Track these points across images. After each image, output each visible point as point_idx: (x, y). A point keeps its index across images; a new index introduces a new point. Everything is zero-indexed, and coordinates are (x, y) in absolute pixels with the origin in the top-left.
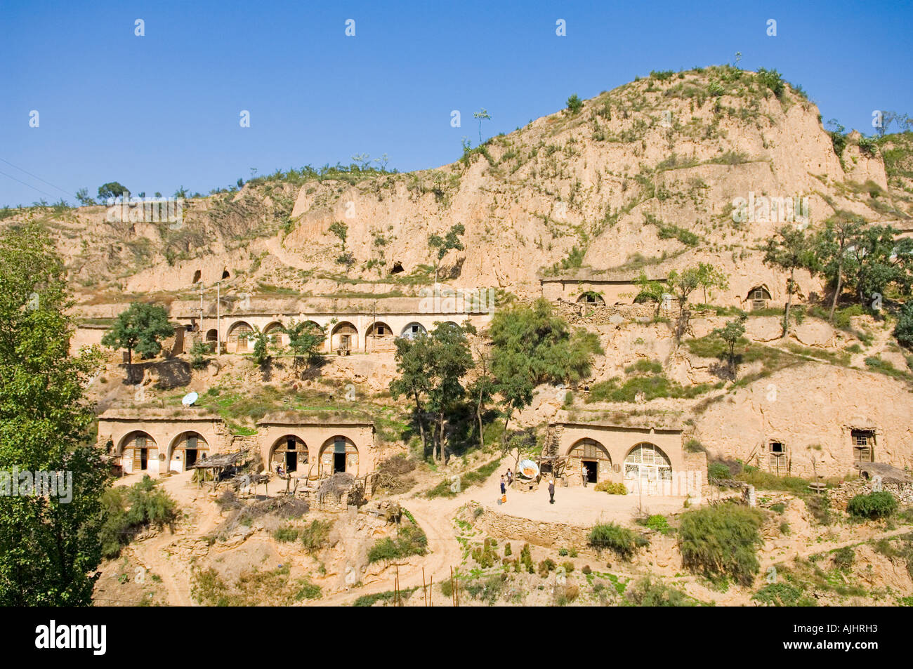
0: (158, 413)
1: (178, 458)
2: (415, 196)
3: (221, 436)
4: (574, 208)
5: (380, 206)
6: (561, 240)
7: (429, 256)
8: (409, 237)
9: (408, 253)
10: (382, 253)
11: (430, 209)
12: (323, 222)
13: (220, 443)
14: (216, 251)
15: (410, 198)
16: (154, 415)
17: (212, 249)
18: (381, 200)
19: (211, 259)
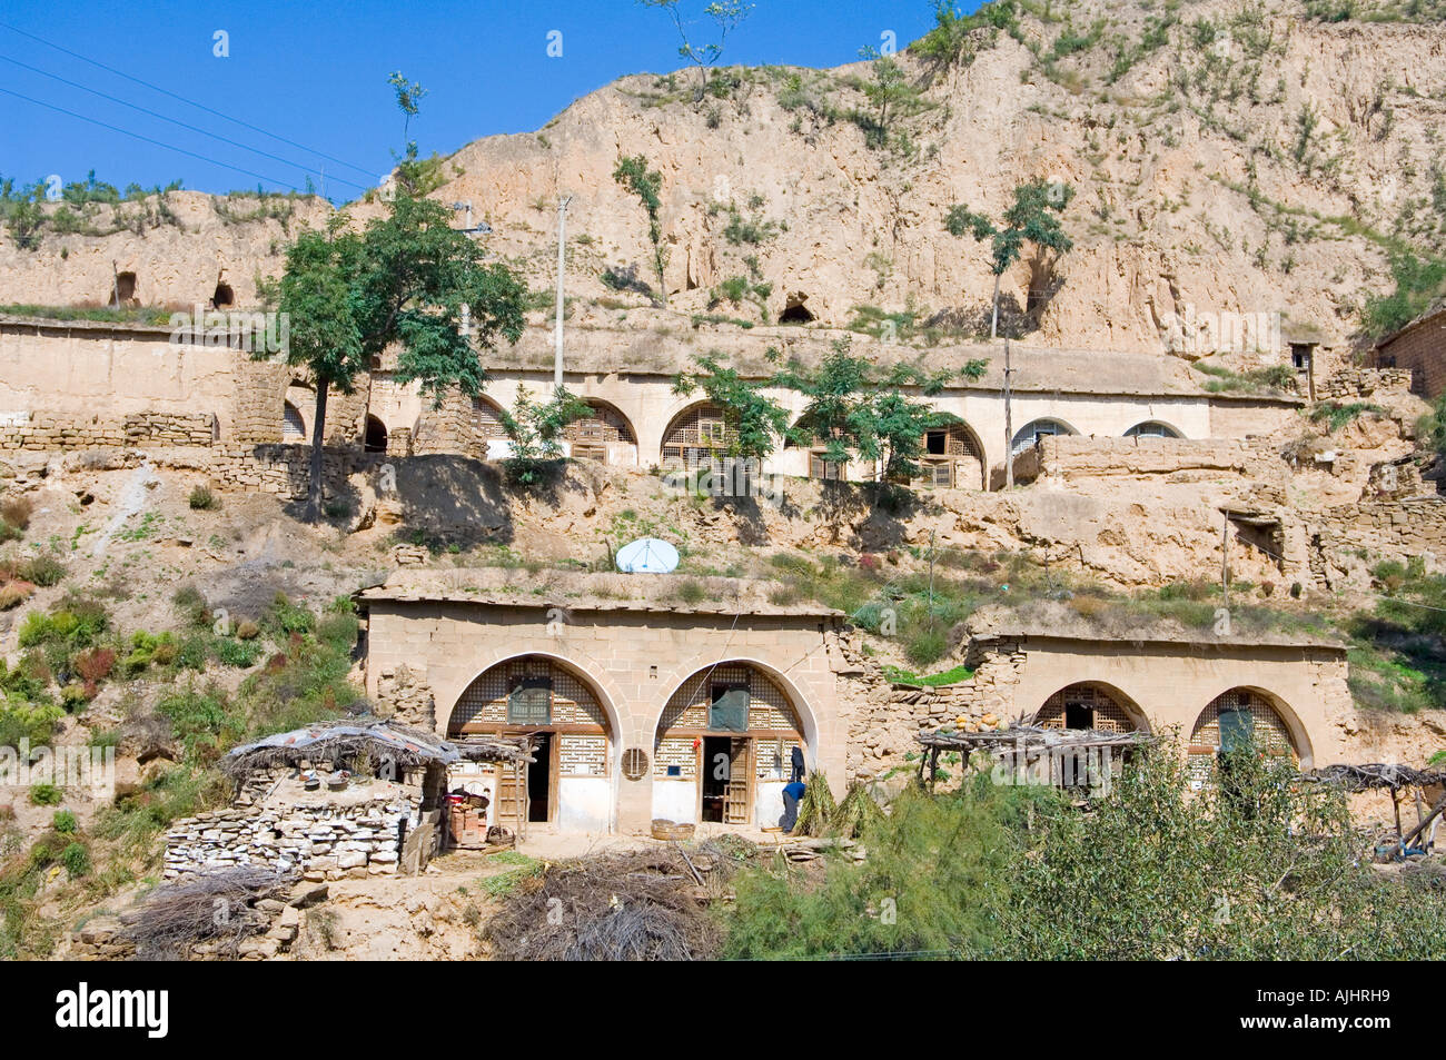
0: (616, 589)
1: (674, 771)
2: (807, 127)
3: (855, 684)
4: (1316, 174)
5: (715, 139)
6: (1311, 248)
7: (880, 286)
8: (818, 229)
9: (823, 273)
10: (752, 263)
11: (852, 164)
12: (528, 173)
13: (851, 708)
14: (187, 220)
15: (796, 129)
16: (604, 594)
17: (171, 208)
18: (713, 124)
19: (173, 240)
